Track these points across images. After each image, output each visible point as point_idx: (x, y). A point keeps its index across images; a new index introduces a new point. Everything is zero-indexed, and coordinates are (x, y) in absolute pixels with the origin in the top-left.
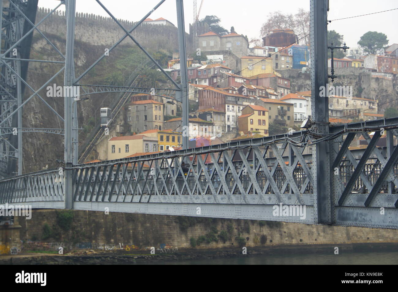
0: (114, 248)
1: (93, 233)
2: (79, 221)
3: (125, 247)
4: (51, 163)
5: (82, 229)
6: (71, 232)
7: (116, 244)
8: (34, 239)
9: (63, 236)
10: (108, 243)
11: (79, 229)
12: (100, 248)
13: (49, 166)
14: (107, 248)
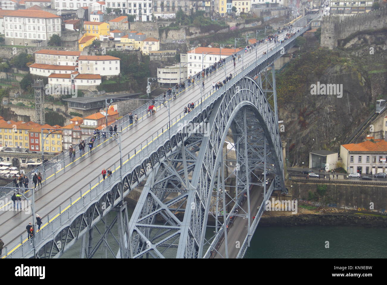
0: (351, 208)
1: (338, 199)
2: (330, 191)
3: (358, 208)
4: (339, 136)
5: (331, 196)
6: (324, 197)
7: (352, 206)
8: (303, 199)
9: (320, 199)
10: (347, 205)
11: (330, 196)
12: (342, 207)
13: (337, 138)
14: (346, 208)
